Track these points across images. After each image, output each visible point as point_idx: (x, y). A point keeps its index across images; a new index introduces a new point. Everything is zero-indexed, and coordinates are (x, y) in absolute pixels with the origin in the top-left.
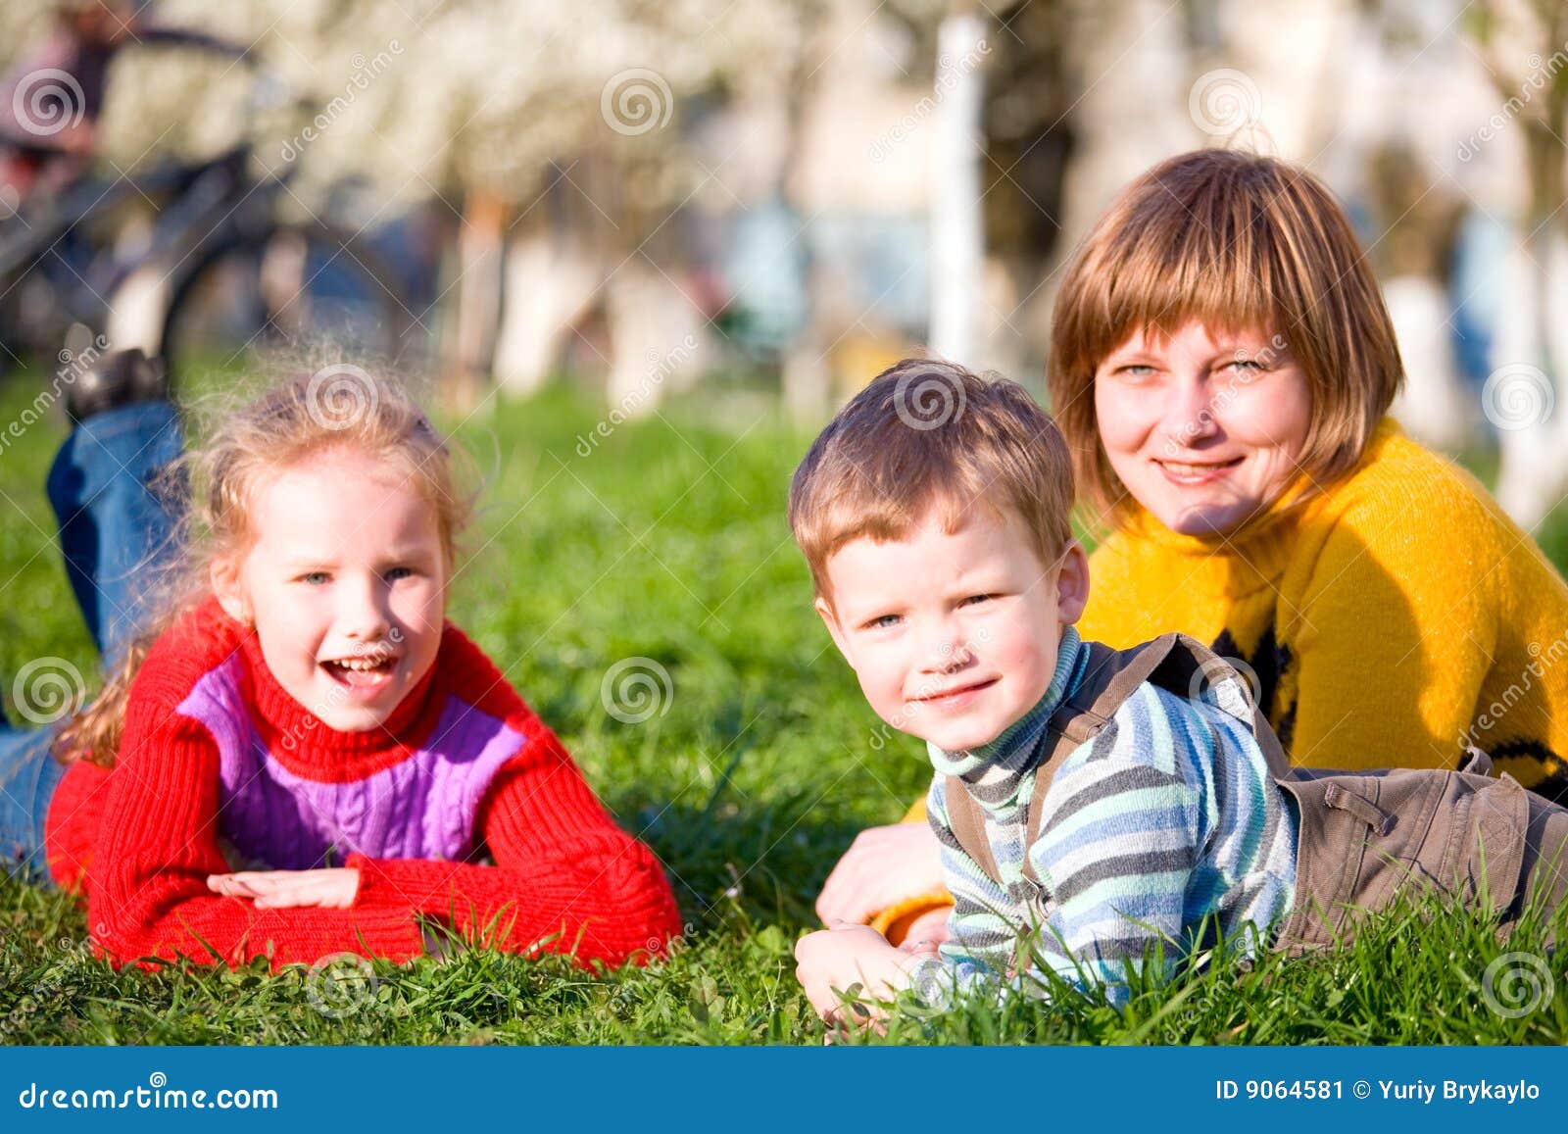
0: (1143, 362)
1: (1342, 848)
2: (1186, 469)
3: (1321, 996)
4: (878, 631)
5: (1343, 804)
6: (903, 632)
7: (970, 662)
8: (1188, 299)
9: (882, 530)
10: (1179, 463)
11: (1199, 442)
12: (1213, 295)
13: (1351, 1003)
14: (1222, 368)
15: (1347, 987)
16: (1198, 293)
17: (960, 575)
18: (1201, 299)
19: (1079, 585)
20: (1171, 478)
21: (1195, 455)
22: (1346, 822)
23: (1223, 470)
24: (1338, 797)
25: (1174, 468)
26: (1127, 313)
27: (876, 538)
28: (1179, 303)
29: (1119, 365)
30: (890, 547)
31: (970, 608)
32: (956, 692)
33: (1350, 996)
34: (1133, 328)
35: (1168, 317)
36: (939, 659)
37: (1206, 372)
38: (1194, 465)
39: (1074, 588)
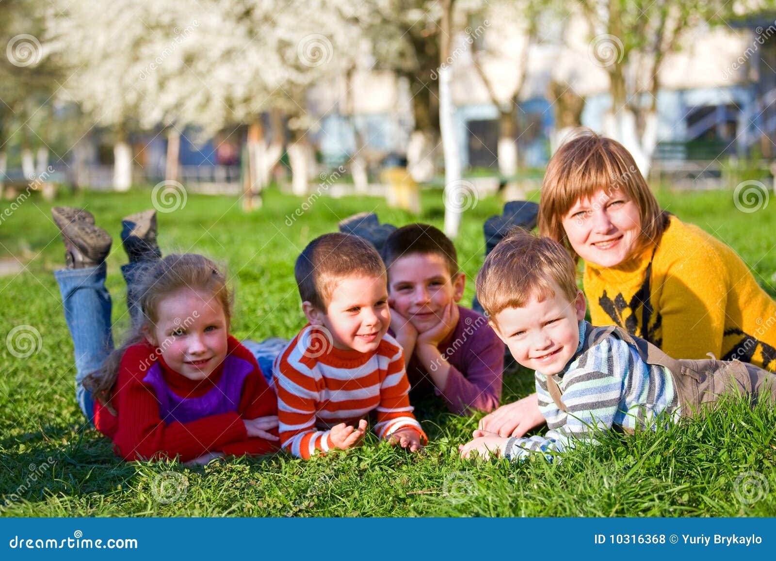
0: (581, 211)
1: (690, 388)
2: (605, 243)
3: (694, 435)
4: (517, 337)
5: (687, 373)
6: (525, 337)
7: (552, 344)
8: (595, 184)
9: (515, 304)
10: (603, 242)
11: (609, 232)
12: (603, 180)
13: (705, 435)
14: (610, 205)
15: (703, 430)
16: (598, 181)
17: (545, 314)
18: (600, 182)
19: (582, 305)
20: (600, 248)
21: (608, 237)
22: (689, 379)
23: (617, 241)
24: (685, 371)
25: (601, 244)
26: (574, 195)
27: (514, 307)
28: (592, 186)
29: (574, 213)
30: (519, 310)
31: (549, 325)
32: (547, 355)
33: (704, 433)
34: (577, 199)
35: (589, 192)
36: (542, 345)
37: (605, 208)
38: (607, 241)
39: (580, 306)
